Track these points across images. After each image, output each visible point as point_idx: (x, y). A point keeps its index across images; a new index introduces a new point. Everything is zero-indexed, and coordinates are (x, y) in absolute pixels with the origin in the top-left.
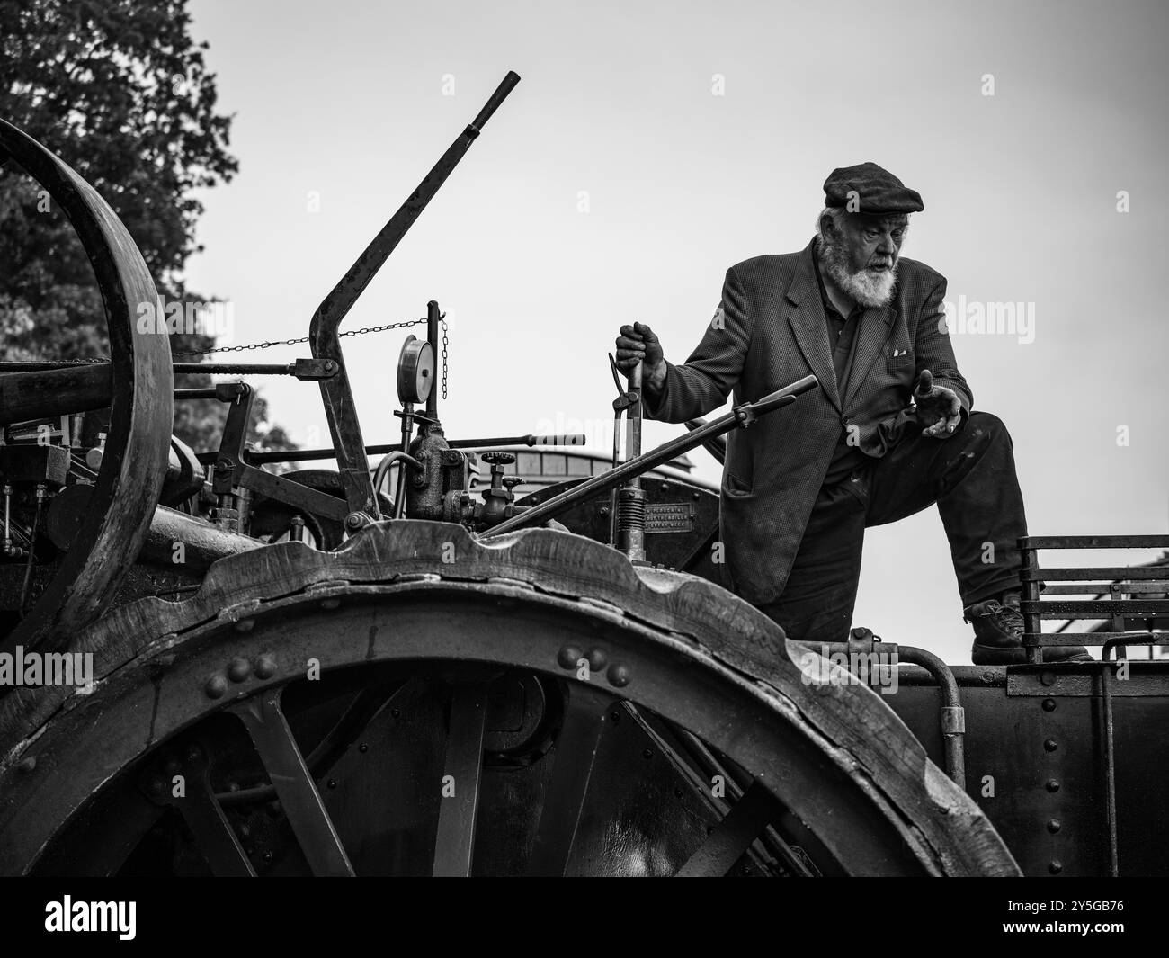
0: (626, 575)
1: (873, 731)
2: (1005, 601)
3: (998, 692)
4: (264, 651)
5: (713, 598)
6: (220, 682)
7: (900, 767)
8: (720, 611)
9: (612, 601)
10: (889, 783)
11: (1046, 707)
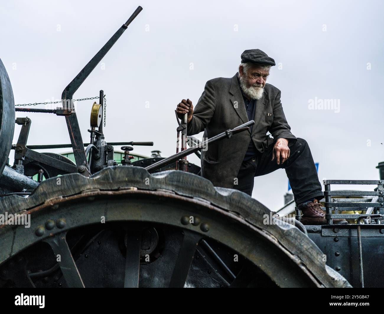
0: (210, 188)
1: (306, 248)
2: (314, 202)
3: (319, 235)
4: (61, 217)
5: (244, 198)
6: (42, 230)
7: (316, 262)
8: (247, 203)
9: (206, 198)
10: (313, 268)
11: (335, 240)
